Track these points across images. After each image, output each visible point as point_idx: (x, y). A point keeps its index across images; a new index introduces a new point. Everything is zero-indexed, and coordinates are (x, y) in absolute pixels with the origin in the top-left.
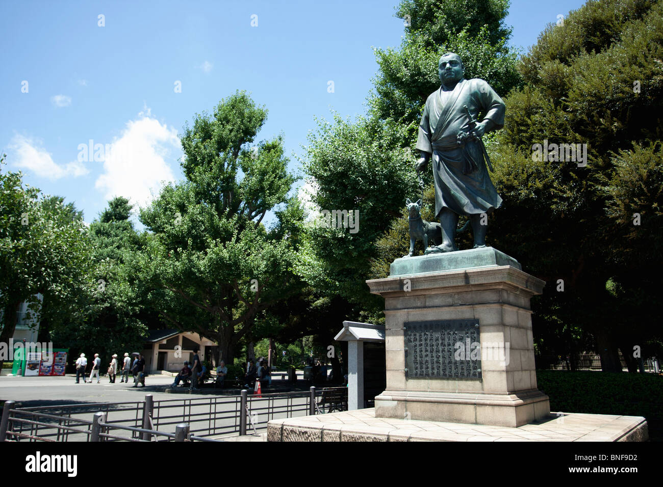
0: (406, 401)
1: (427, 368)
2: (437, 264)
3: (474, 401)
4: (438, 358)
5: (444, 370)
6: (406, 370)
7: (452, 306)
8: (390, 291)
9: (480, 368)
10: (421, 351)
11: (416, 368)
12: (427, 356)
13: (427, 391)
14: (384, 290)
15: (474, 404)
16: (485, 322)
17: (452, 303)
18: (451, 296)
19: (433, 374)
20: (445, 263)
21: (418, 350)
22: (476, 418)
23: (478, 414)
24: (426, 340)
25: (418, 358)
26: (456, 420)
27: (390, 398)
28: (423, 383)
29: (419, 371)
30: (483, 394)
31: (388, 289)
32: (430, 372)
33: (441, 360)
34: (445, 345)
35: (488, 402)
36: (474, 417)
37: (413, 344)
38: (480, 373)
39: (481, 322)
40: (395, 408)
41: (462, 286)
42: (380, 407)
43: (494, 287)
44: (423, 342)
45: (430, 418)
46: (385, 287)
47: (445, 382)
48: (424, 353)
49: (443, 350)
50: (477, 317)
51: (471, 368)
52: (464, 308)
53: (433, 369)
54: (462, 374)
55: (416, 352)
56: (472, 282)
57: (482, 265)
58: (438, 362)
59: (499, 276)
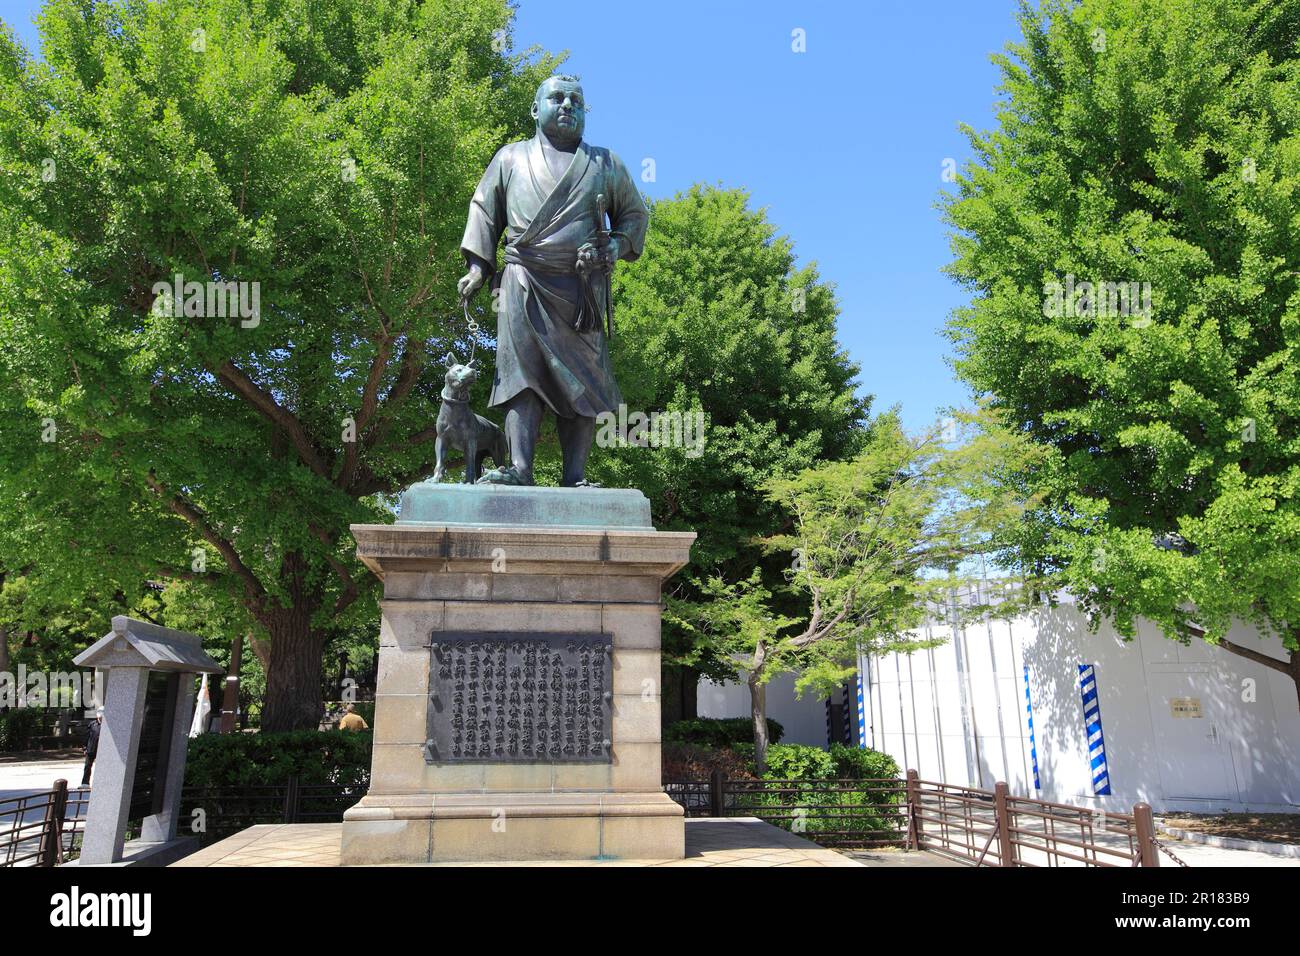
0: (432, 818)
1: (486, 738)
2: (523, 508)
3: (597, 809)
4: (514, 715)
5: (529, 742)
6: (430, 742)
7: (553, 602)
8: (412, 555)
9: (610, 738)
10: (473, 700)
11: (458, 740)
12: (487, 710)
13: (479, 792)
14: (397, 552)
15: (599, 815)
16: (626, 643)
17: (553, 595)
18: (554, 582)
19: (499, 751)
20: (541, 509)
21: (466, 698)
22: (601, 845)
23: (606, 836)
24: (488, 674)
25: (465, 716)
26: (555, 853)
27: (388, 811)
28: (470, 773)
29: (464, 745)
30: (612, 791)
31: (409, 552)
32: (494, 745)
33: (521, 718)
34: (532, 687)
35: (629, 809)
36: (598, 844)
37: (453, 682)
38: (609, 749)
39: (617, 641)
40: (401, 837)
41: (592, 563)
42: (357, 838)
43: (651, 572)
44: (480, 679)
45: (491, 855)
46: (401, 546)
47: (526, 768)
48: (481, 705)
49: (529, 699)
50: (608, 628)
51: (591, 738)
52: (580, 609)
53: (500, 740)
54: (570, 752)
55: (459, 701)
56: (614, 558)
57: (623, 524)
58: (514, 725)
59: (673, 551)
